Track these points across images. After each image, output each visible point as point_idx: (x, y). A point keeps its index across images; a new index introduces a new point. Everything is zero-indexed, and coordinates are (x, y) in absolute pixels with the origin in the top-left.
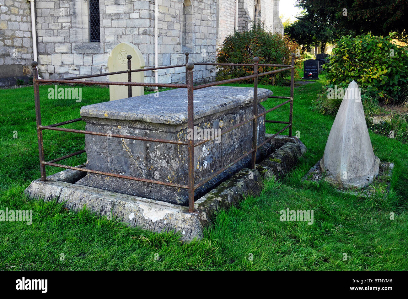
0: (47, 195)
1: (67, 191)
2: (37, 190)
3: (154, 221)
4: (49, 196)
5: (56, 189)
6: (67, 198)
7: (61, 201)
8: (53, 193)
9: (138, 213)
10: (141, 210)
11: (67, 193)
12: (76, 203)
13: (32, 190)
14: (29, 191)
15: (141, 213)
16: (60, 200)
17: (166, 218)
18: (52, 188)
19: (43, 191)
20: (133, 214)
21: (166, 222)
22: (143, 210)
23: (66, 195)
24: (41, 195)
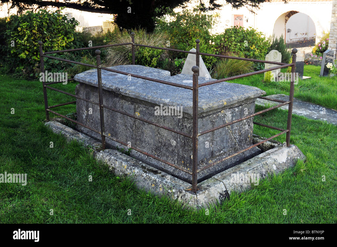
0: (217, 196)
1: (228, 181)
2: (205, 199)
3: (285, 162)
4: (219, 195)
5: (220, 186)
6: (232, 186)
7: (231, 192)
8: (220, 191)
9: (276, 163)
10: (276, 160)
11: (230, 183)
12: (241, 185)
13: (201, 203)
14: (200, 205)
15: (277, 162)
16: (229, 192)
17: (288, 156)
18: (216, 188)
19: (211, 196)
20: (274, 165)
21: (289, 158)
22: (276, 159)
23: (231, 185)
24: (212, 200)
